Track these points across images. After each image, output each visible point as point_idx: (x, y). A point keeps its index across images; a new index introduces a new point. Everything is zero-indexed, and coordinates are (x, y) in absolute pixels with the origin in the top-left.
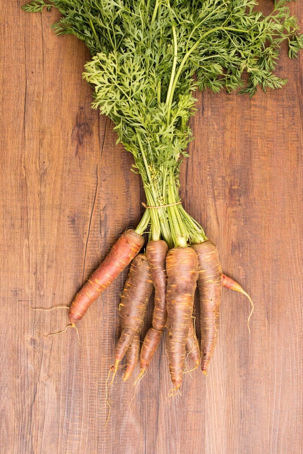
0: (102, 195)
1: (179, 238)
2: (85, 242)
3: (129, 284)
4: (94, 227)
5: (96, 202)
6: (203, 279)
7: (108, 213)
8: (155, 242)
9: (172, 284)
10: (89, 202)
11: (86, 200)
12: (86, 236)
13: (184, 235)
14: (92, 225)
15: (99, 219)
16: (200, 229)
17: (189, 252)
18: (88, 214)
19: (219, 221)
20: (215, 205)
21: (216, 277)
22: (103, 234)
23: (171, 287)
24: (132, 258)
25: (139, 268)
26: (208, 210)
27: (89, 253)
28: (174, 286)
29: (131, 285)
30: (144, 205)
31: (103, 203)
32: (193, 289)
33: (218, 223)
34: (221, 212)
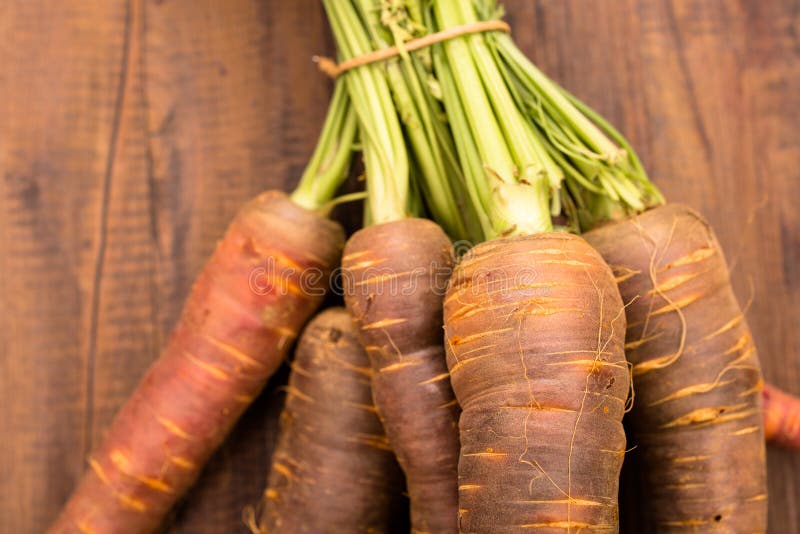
0: (157, 68)
1: (504, 192)
2: (87, 284)
3: (284, 462)
4: (126, 214)
5: (130, 97)
6: (659, 409)
7: (183, 143)
8: (380, 228)
9: (481, 441)
10: (94, 103)
11: (84, 93)
12: (92, 256)
13: (530, 174)
14: (115, 205)
15: (143, 175)
16: (619, 146)
17: (562, 257)
18: (92, 155)
19: (710, 132)
20: (683, 62)
21: (728, 389)
22: (166, 239)
23: (474, 464)
24: (286, 333)
25: (322, 374)
26: (651, 90)
27: (108, 332)
28: (487, 454)
29: (292, 468)
30: (326, 65)
31: (160, 102)
32: (606, 466)
33: (705, 142)
34: (712, 88)
